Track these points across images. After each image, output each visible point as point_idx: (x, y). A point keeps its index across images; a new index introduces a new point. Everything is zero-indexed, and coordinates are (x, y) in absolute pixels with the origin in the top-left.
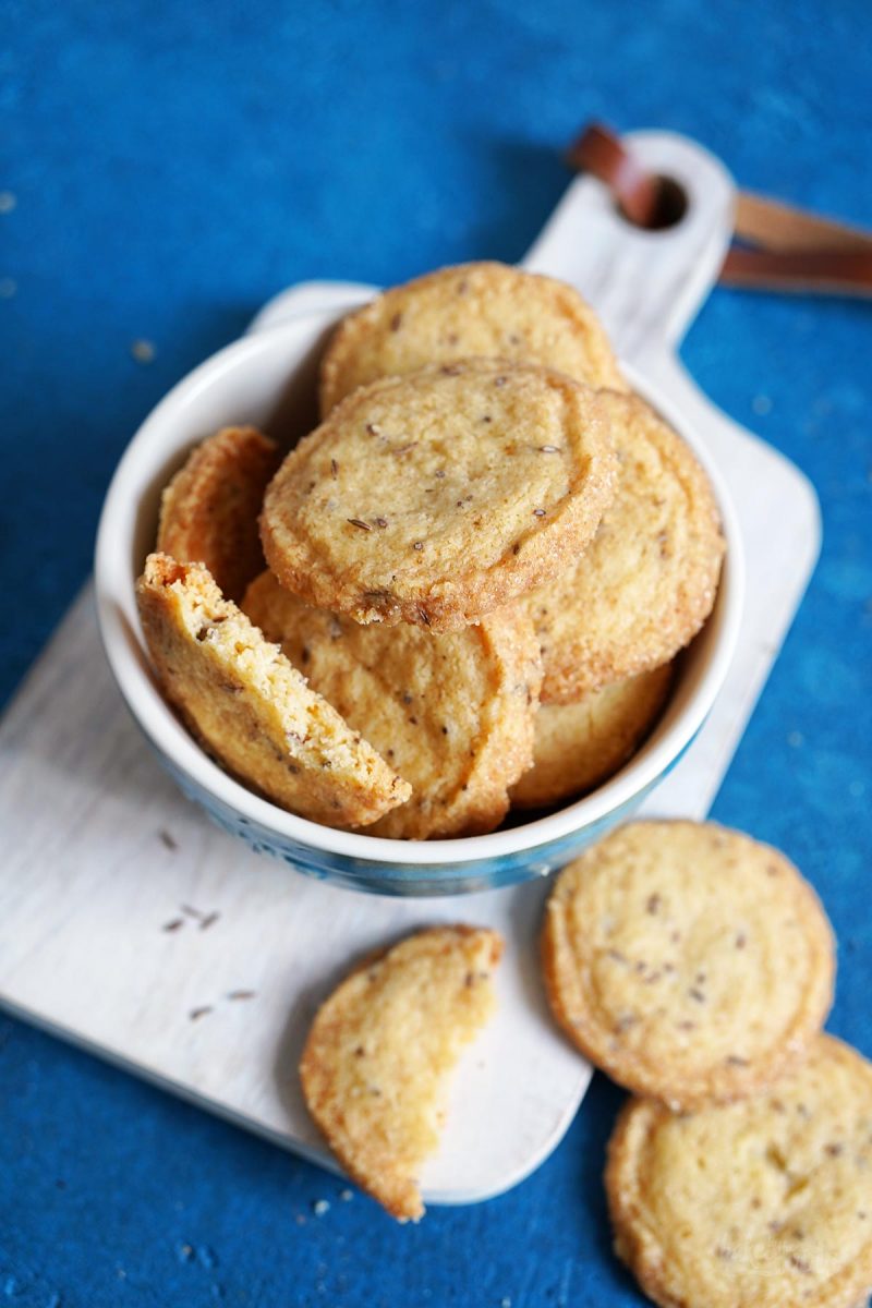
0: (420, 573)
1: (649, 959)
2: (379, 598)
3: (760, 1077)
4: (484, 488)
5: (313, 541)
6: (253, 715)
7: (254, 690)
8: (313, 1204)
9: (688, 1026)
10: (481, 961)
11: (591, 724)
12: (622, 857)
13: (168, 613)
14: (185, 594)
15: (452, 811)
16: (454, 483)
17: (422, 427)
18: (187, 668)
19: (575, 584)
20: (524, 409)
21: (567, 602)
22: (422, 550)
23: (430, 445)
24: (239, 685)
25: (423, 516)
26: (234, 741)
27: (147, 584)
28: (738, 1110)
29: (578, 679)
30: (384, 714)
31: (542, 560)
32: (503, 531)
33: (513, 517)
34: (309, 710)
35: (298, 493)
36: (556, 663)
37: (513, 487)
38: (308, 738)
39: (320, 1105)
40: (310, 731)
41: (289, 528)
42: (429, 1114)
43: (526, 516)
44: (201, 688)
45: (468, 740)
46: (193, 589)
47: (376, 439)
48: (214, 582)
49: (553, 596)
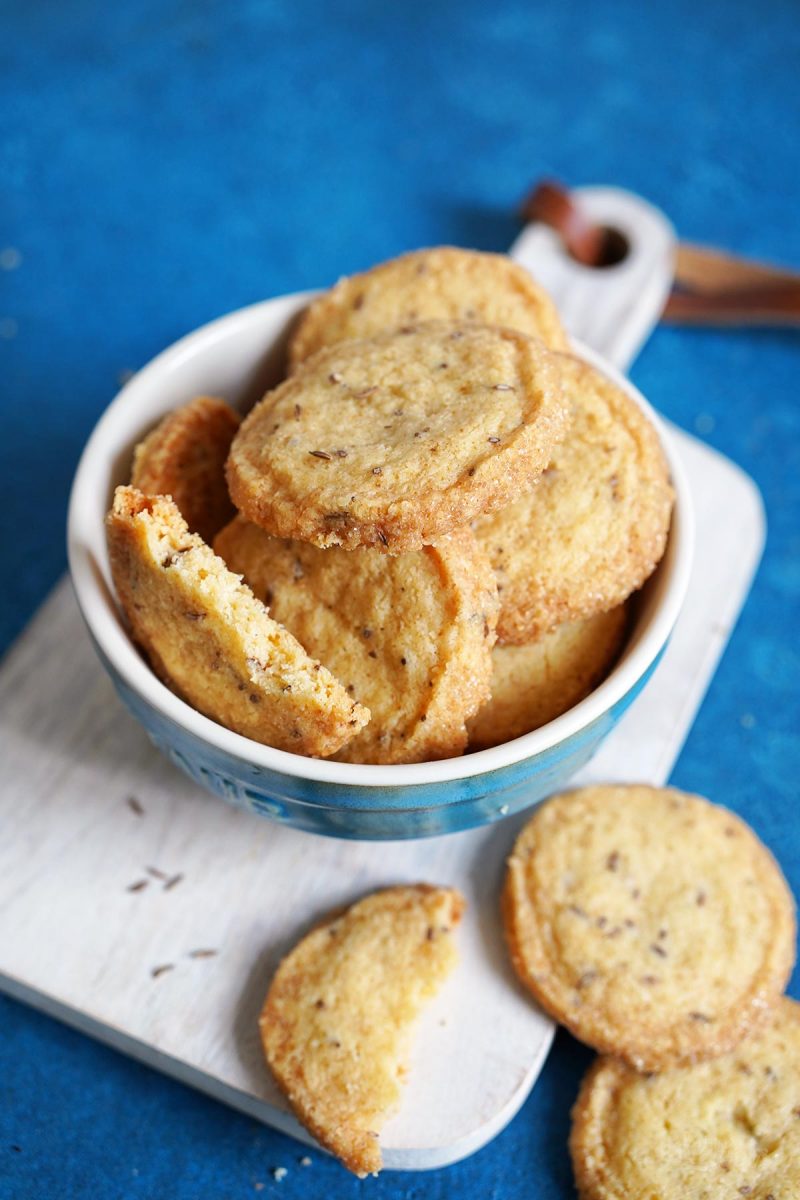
0: (378, 495)
1: (609, 914)
2: (337, 520)
3: (724, 1034)
4: (441, 421)
5: (276, 473)
6: (215, 644)
7: (216, 615)
8: (272, 1171)
9: (650, 981)
10: (442, 916)
11: (548, 666)
12: (581, 817)
13: (135, 543)
14: (152, 523)
15: (411, 743)
16: (412, 419)
17: (381, 375)
18: (153, 599)
19: (530, 525)
20: (479, 356)
21: (522, 541)
22: (380, 474)
23: (389, 390)
24: (202, 611)
25: (382, 446)
26: (197, 674)
27: (115, 515)
28: (704, 1071)
29: (533, 616)
30: (345, 649)
31: (496, 482)
32: (459, 456)
33: (469, 443)
34: (270, 638)
35: (263, 435)
36: (512, 601)
37: (468, 419)
38: (268, 665)
39: (278, 1058)
40: (271, 659)
41: (254, 464)
42: (390, 1067)
43: (481, 443)
44: (166, 620)
45: (427, 669)
46: (160, 520)
47: (337, 387)
48: (180, 514)
49: (509, 537)
